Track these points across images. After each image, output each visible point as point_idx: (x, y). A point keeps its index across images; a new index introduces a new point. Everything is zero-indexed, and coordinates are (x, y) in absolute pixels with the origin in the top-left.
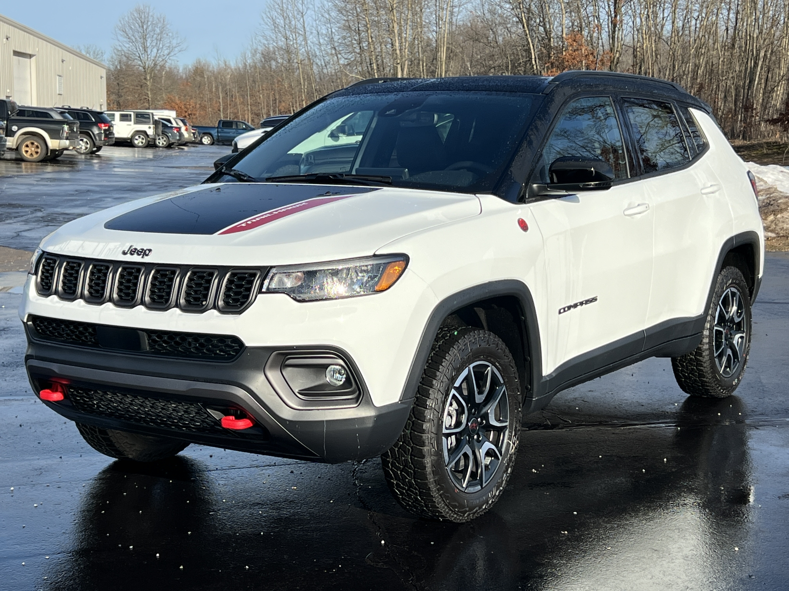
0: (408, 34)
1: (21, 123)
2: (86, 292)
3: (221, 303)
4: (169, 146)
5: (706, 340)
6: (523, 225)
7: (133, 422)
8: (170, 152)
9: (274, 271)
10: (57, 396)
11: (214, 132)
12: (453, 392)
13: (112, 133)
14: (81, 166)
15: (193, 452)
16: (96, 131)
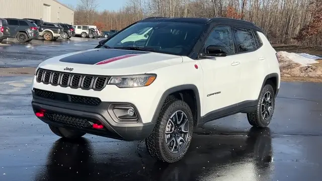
0: (175, 4)
1: (45, 28)
2: (52, 82)
3: (94, 87)
4: (93, 38)
5: (258, 108)
6: (196, 67)
7: (68, 125)
8: (93, 40)
9: (112, 77)
10: (41, 115)
11: (109, 34)
12: (170, 120)
13: (74, 32)
14: (63, 43)
15: (87, 136)
16: (69, 31)
